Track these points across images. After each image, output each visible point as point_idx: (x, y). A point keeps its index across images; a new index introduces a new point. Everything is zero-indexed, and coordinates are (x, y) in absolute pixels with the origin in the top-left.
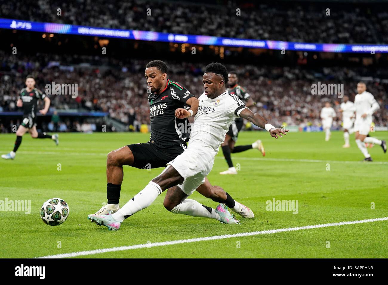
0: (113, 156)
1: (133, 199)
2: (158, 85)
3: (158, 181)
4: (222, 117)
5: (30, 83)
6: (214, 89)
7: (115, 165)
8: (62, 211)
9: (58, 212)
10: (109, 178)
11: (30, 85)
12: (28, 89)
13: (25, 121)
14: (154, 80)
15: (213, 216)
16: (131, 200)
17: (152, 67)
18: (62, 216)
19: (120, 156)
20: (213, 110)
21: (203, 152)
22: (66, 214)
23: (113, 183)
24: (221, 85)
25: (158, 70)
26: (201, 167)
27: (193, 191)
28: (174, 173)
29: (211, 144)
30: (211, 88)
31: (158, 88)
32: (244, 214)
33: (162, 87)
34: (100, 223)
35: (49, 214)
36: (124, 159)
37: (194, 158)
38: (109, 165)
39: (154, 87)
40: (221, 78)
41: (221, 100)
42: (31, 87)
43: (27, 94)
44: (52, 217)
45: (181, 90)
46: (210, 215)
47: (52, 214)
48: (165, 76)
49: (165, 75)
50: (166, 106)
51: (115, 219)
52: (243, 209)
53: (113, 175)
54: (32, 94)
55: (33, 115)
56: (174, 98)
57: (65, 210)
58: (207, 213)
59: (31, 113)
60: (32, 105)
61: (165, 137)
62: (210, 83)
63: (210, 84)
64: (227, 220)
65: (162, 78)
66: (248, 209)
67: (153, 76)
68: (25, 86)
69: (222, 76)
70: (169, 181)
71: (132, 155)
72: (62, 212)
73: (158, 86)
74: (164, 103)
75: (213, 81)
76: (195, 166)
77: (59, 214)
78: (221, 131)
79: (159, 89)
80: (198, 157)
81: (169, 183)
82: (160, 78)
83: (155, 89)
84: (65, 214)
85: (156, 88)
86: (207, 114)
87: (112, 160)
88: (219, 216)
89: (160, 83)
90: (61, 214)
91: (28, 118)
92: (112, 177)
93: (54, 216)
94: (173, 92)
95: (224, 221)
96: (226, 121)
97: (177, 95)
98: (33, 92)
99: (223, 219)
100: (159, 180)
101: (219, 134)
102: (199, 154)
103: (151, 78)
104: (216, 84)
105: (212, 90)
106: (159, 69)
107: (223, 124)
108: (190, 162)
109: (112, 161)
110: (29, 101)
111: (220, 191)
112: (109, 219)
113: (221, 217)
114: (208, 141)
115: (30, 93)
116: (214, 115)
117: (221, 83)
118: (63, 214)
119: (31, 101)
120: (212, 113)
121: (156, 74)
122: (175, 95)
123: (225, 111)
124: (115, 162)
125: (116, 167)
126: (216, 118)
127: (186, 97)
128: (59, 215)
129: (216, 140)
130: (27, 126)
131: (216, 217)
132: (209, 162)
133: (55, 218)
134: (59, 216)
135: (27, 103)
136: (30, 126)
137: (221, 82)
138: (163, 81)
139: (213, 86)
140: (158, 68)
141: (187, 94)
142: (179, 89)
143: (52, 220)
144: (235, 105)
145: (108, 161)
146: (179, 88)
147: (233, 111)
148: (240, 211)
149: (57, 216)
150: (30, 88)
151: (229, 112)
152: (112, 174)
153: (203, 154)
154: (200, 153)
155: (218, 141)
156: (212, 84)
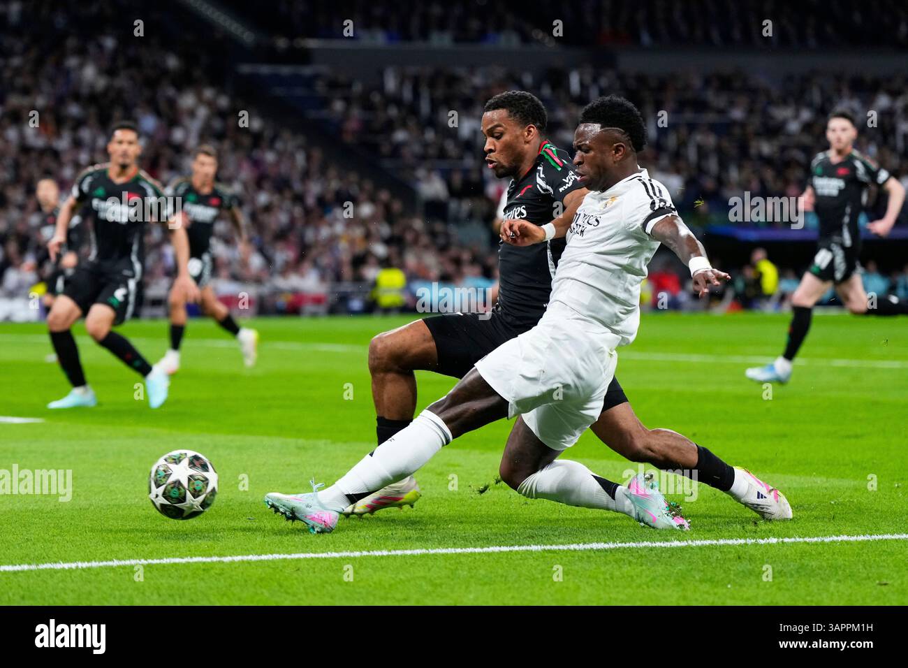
0: (380, 346)
1: (371, 455)
2: (511, 158)
3: (441, 408)
4: (617, 242)
5: (839, 133)
6: (598, 167)
7: (387, 370)
8: (189, 480)
9: (178, 484)
10: (378, 403)
11: (839, 140)
12: (833, 156)
13: (822, 258)
14: (498, 144)
15: (620, 507)
16: (368, 456)
17: (496, 111)
18: (188, 493)
19: (398, 346)
20: (596, 223)
21: (564, 332)
22: (200, 491)
23: (387, 417)
24: (617, 155)
25: (510, 116)
26: (559, 375)
27: (565, 439)
28: (482, 388)
29: (593, 314)
30: (590, 164)
31: (514, 164)
32: (762, 508)
33: (526, 161)
34: (287, 513)
35: (158, 486)
36: (410, 355)
37: (537, 349)
38: (374, 370)
39: (499, 162)
40: (616, 138)
41: (621, 195)
42: (841, 146)
43: (829, 171)
44: (165, 495)
45: (560, 169)
46: (612, 504)
47: (164, 486)
48: (531, 131)
49: (532, 129)
50: (524, 212)
51: (323, 502)
52: (760, 496)
53: (385, 397)
54: (842, 171)
55: (847, 239)
56: (542, 192)
57: (198, 479)
58: (604, 497)
59: (841, 235)
60: (845, 206)
61: (523, 297)
62: (587, 152)
63: (587, 155)
64: (652, 518)
65: (521, 140)
66: (776, 496)
67: (496, 135)
68: (826, 146)
69: (620, 132)
70: (469, 409)
71: (433, 344)
72: (189, 483)
73: (514, 161)
74: (521, 204)
75: (594, 146)
76: (540, 371)
77: (181, 487)
78: (619, 278)
79: (515, 167)
80: (550, 347)
81: (468, 414)
82: (517, 137)
83: (503, 167)
84: (198, 488)
85: (505, 164)
86: (582, 232)
87: (379, 356)
88: (632, 506)
89: (519, 149)
90: (184, 488)
91: (830, 250)
92: (383, 400)
93: (169, 492)
94: (539, 176)
95: (647, 519)
96: (631, 251)
97: (547, 184)
98: (848, 162)
99: (642, 514)
100: (444, 406)
101: (615, 286)
102: (553, 338)
103: (494, 140)
104: (602, 152)
105: (592, 168)
106: (512, 114)
107: (624, 260)
108: (526, 359)
109: (377, 358)
110: (835, 192)
111: (669, 443)
112: (310, 502)
113: (638, 508)
114: (582, 305)
115: (840, 165)
116: (599, 235)
117: (617, 150)
118: (191, 488)
119: (841, 191)
120: (594, 230)
121: (506, 129)
122: (543, 184)
123: (622, 224)
124: (385, 361)
125: (390, 376)
126: (603, 244)
127: (566, 188)
128: (179, 489)
129: (606, 300)
130: (826, 274)
131: (627, 509)
132: (584, 360)
133: (170, 496)
134: (180, 494)
135: (830, 198)
136: (838, 275)
137: (618, 146)
138: (527, 146)
139: (594, 158)
140: (510, 112)
141: (569, 180)
142: (554, 167)
143: (166, 502)
144: (644, 207)
145: (370, 358)
146: (553, 164)
147: (639, 224)
148: (753, 499)
149: (174, 493)
150: (840, 152)
151: (630, 226)
152: (383, 392)
153: (565, 340)
154: (557, 336)
155: (614, 304)
156: (592, 153)
